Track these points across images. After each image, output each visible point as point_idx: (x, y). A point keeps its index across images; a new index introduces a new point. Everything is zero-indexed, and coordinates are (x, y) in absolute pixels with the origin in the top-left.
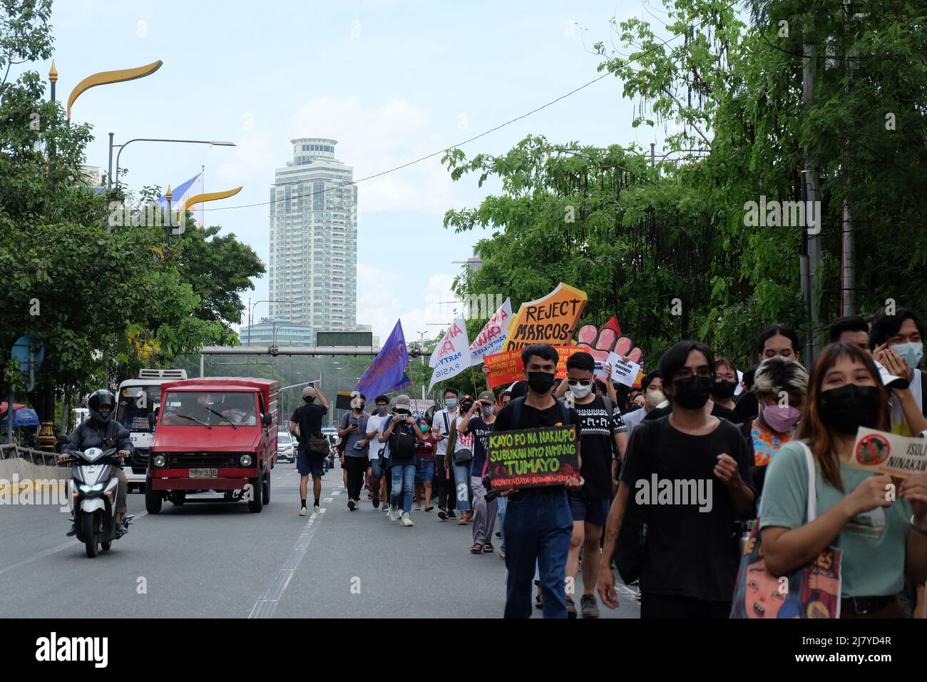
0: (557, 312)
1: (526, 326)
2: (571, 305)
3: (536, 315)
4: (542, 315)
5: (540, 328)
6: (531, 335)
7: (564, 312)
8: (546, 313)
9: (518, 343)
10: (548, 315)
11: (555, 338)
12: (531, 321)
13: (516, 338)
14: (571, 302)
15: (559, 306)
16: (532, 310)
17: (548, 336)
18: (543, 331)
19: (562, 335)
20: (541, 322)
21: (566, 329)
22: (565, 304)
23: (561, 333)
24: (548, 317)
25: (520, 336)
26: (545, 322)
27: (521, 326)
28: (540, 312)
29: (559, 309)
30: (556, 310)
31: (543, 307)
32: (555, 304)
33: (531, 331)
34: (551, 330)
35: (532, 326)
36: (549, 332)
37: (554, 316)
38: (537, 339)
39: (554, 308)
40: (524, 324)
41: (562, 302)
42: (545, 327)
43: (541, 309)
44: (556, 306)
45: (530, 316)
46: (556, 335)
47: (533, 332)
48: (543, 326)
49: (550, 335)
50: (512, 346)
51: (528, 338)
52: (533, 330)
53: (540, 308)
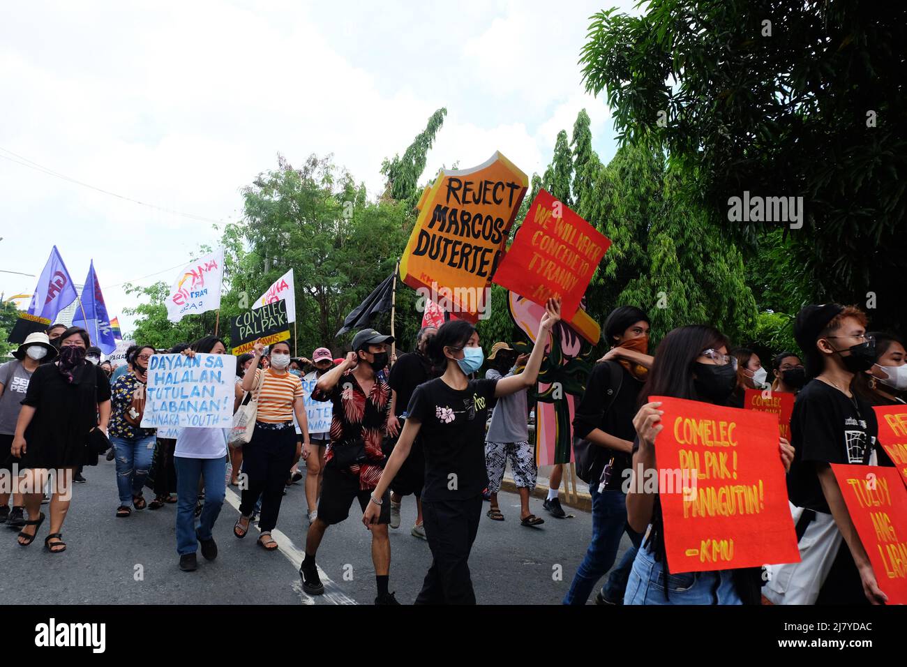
0: (489, 197)
1: (446, 209)
2: (508, 189)
3: (460, 193)
4: (469, 197)
5: (466, 217)
6: (454, 227)
7: (498, 199)
8: (474, 195)
9: (434, 236)
10: (477, 198)
11: (486, 238)
12: (453, 204)
13: (431, 226)
14: (508, 185)
15: (491, 187)
16: (455, 185)
17: (476, 233)
18: (470, 223)
19: (494, 235)
20: (467, 208)
21: (500, 226)
22: (500, 187)
23: (494, 232)
24: (477, 202)
25: (438, 224)
26: (473, 209)
27: (439, 207)
28: (466, 190)
29: (492, 192)
30: (487, 192)
31: (471, 183)
32: (487, 182)
33: (453, 219)
34: (480, 223)
35: (454, 212)
36: (478, 227)
37: (485, 202)
38: (462, 235)
39: (486, 189)
40: (444, 205)
41: (496, 182)
42: (472, 217)
43: (468, 186)
44: (489, 186)
45: (452, 195)
46: (487, 234)
47: (456, 222)
48: (468, 214)
49: (479, 231)
50: (425, 238)
51: (448, 231)
52: (455, 218)
53: (466, 183)
